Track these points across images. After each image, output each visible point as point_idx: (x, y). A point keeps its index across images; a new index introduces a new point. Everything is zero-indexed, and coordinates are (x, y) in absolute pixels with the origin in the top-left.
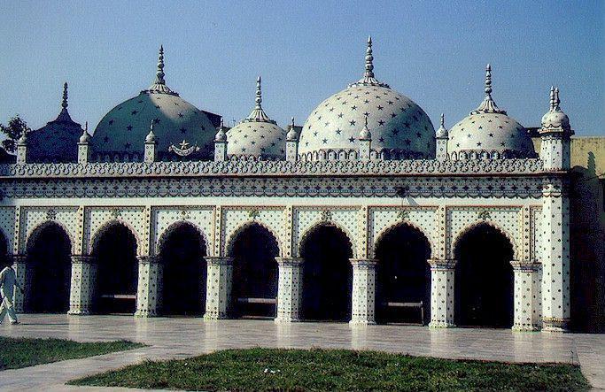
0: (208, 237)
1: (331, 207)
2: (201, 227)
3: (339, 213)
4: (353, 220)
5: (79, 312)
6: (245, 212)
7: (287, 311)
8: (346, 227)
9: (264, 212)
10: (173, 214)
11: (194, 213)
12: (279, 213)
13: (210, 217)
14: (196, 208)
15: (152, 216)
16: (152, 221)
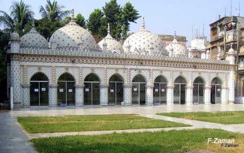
0: (147, 79)
1: (182, 71)
2: (145, 76)
3: (184, 73)
4: (188, 75)
6: (158, 71)
8: (186, 77)
9: (164, 72)
12: (168, 72)
13: (148, 73)
14: (144, 69)
15: (130, 72)
16: (130, 74)
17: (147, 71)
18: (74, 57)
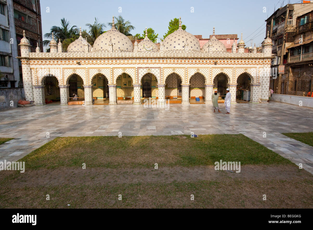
0: (158, 78)
1: (200, 68)
2: (155, 75)
3: (202, 69)
4: (206, 72)
5: (114, 104)
6: (171, 69)
7: (186, 101)
8: (204, 74)
9: (178, 69)
10: (145, 70)
11: (153, 69)
12: (182, 69)
13: (159, 71)
14: (154, 68)
15: (138, 71)
16: (138, 72)
17: (157, 69)
18: (79, 59)
